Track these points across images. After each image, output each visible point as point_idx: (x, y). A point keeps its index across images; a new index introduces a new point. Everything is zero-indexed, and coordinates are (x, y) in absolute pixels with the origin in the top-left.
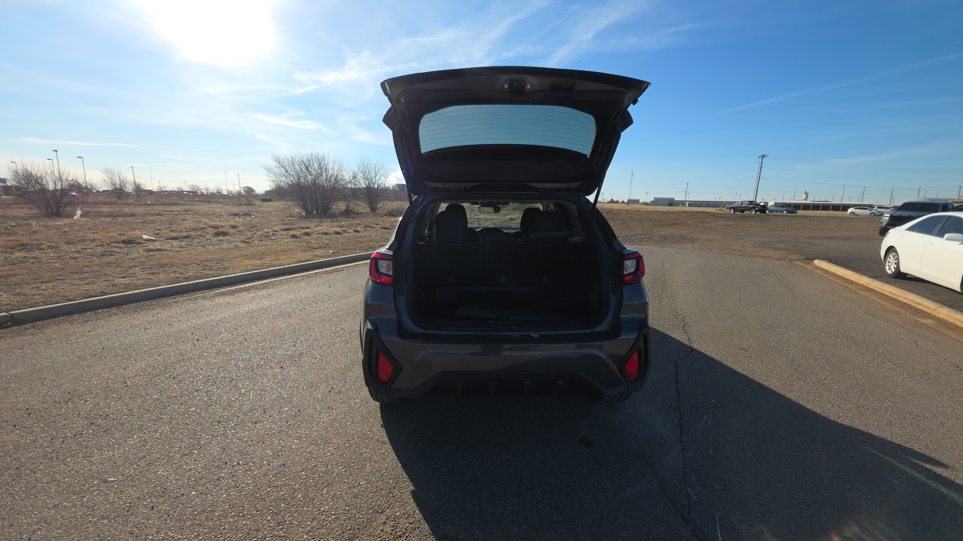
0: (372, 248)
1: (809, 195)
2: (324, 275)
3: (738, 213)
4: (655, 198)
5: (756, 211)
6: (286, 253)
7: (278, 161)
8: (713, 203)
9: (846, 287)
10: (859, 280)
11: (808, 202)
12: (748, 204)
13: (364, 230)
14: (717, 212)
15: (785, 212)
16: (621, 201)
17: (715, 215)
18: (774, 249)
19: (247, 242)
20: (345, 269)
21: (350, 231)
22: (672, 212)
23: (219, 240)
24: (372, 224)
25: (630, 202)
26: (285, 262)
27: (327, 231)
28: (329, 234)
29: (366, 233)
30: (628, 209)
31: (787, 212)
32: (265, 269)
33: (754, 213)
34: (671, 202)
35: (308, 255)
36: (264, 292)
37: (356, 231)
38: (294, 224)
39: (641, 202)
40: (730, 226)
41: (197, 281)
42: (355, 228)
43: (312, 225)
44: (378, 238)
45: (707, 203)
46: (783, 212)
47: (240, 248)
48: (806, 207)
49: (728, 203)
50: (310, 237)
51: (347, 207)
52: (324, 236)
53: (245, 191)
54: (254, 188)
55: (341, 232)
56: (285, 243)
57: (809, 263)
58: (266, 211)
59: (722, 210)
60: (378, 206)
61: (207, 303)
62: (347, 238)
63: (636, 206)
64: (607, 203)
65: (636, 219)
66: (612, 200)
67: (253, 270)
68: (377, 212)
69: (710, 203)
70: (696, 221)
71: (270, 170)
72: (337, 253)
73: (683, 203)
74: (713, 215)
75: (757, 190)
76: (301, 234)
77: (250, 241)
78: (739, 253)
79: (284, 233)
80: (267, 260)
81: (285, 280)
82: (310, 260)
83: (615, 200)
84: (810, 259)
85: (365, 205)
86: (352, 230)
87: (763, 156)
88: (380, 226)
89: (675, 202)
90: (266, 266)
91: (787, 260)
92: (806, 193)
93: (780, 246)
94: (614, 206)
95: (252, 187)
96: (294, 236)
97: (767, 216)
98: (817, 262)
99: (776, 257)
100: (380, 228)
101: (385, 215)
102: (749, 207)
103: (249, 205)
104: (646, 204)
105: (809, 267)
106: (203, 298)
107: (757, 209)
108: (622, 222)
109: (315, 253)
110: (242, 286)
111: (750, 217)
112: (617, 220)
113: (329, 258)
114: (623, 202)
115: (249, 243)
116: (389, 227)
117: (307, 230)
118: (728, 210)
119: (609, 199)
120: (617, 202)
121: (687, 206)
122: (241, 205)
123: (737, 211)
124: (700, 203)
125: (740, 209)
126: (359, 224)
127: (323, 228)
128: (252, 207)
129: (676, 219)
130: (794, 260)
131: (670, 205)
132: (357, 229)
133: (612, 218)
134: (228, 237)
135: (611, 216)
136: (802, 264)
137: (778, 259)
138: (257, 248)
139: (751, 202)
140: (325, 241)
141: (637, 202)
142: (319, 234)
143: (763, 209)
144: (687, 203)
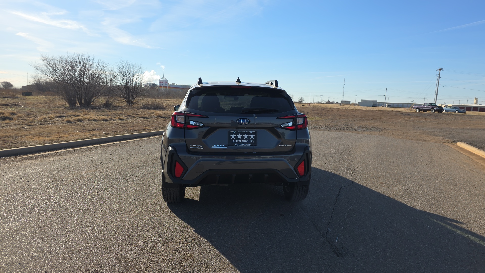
0: (136, 131)
1: (478, 100)
2: (102, 148)
3: (422, 112)
4: (362, 100)
5: (435, 111)
6: (67, 133)
7: (46, 61)
8: (407, 105)
9: (469, 157)
10: (479, 153)
11: (478, 105)
12: (429, 106)
13: (127, 119)
14: (407, 111)
15: (457, 112)
16: (335, 102)
17: (403, 113)
18: (435, 136)
19: (30, 125)
20: (118, 144)
21: (115, 119)
22: (372, 111)
23: (6, 123)
24: (133, 114)
25: (343, 103)
26: (69, 139)
27: (96, 118)
28: (98, 120)
29: (129, 121)
30: (340, 108)
31: (459, 112)
32: (54, 143)
33: (433, 112)
34: (375, 104)
35: (86, 135)
36: (60, 157)
37: (120, 119)
38: (63, 113)
39: (351, 103)
40: (412, 121)
41: (3, 150)
42: (118, 117)
43: (81, 114)
44: (140, 124)
45: (402, 105)
46: (455, 112)
47: (27, 129)
48: (475, 109)
49: (415, 105)
50: (82, 123)
51: (107, 101)
52: (94, 122)
53: (3, 86)
54: (12, 83)
55: (108, 119)
56: (63, 126)
57: (454, 144)
58: (31, 103)
59: (411, 110)
60: (135, 101)
61: (19, 164)
62: (113, 123)
63: (347, 106)
64: (325, 103)
65: (344, 115)
66: (329, 101)
67: (46, 143)
68: (133, 105)
69: (404, 105)
70: (388, 117)
71: (38, 68)
72: (109, 133)
73: (383, 105)
74: (402, 113)
75: (437, 95)
76: (74, 120)
77: (32, 124)
78: (410, 138)
79: (59, 119)
80: (54, 137)
81: (73, 151)
82: (89, 138)
83: (331, 101)
84: (456, 142)
85: (123, 100)
86: (117, 118)
87: (440, 69)
88: (139, 116)
89: (377, 104)
90: (55, 141)
91: (440, 142)
92: (476, 99)
93: (440, 134)
94: (329, 106)
95: (10, 82)
96: (68, 122)
97: (443, 115)
98: (459, 144)
99: (434, 141)
100: (140, 117)
101: (141, 108)
102: (430, 108)
103: (13, 98)
104: (355, 105)
105: (453, 146)
106: (13, 161)
107: (435, 109)
108: (333, 117)
109: (92, 133)
110: (40, 154)
111: (429, 115)
112: (329, 116)
113: (103, 136)
114: (337, 103)
115: (32, 125)
116: (147, 117)
117: (78, 117)
118: (415, 110)
120: (333, 103)
121: (387, 106)
122: (6, 98)
123: (421, 111)
124: (397, 105)
125: (423, 109)
126: (122, 114)
127: (91, 116)
128: (16, 99)
129: (374, 116)
130: (445, 142)
131: (374, 106)
132: (121, 117)
133: (325, 114)
134: (12, 121)
135: (325, 113)
136: (449, 145)
137: (435, 142)
138: (41, 129)
139: (431, 104)
140: (96, 126)
141: (348, 103)
142: (89, 120)
143: (440, 110)
144: (387, 104)
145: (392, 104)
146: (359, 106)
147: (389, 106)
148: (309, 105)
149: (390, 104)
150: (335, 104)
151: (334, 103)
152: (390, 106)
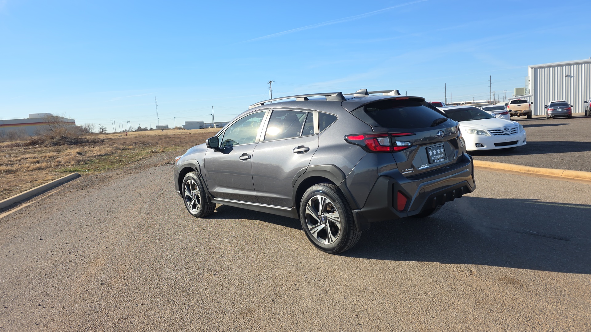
4: (186, 123)
16: (149, 128)
30: (165, 134)
34: (201, 125)
39: (170, 127)
64: (135, 131)
66: (139, 128)
73: (211, 125)
83: (142, 127)
87: (271, 82)
89: (205, 125)
104: (178, 129)
114: (152, 129)
119: (136, 128)
120: (145, 130)
121: (215, 127)
131: (201, 127)
141: (166, 127)
144: (215, 125)
145: (220, 124)
146: (185, 129)
147: (217, 126)
148: (127, 134)
149: (218, 124)
150: (148, 131)
151: (147, 129)
152: (219, 125)
